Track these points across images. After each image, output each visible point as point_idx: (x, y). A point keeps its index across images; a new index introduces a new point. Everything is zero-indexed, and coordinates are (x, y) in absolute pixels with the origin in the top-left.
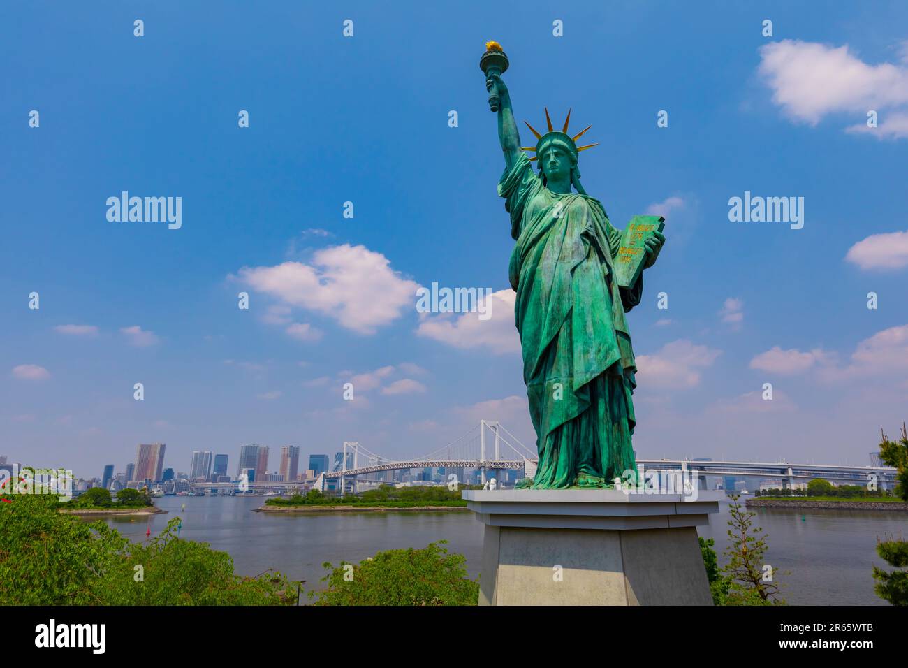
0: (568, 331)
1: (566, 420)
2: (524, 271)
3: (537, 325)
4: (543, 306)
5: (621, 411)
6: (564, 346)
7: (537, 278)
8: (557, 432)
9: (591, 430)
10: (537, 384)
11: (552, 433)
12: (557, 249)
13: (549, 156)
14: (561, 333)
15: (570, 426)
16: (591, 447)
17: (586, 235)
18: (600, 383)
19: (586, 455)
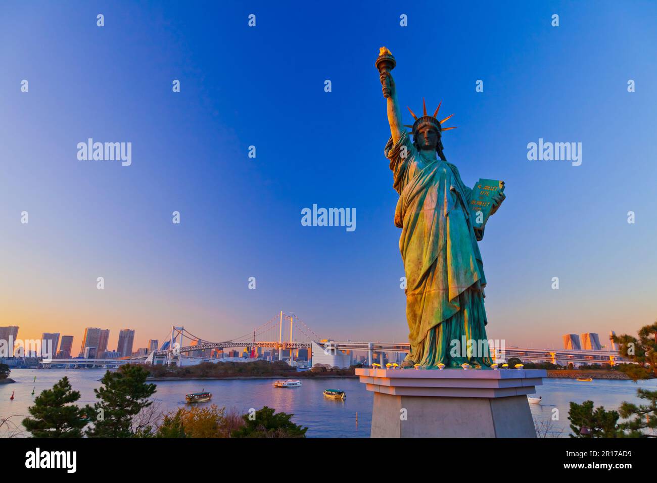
0: (444, 257)
1: (442, 321)
2: (410, 213)
3: (419, 252)
4: (426, 239)
5: (480, 315)
6: (441, 268)
7: (420, 218)
8: (435, 328)
9: (458, 326)
10: (418, 294)
11: (431, 329)
12: (435, 199)
13: (423, 132)
14: (439, 259)
15: (445, 324)
17: (454, 190)
18: (465, 294)
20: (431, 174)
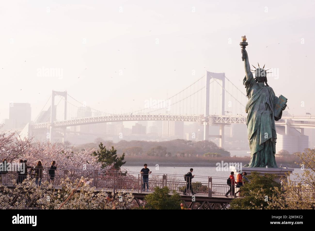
2: (249, 111)
3: (252, 126)
4: (254, 122)
6: (258, 133)
7: (252, 114)
8: (255, 154)
9: (264, 154)
10: (251, 141)
12: (258, 107)
14: (258, 130)
15: (259, 152)
16: (263, 157)
17: (266, 103)
18: (266, 143)
19: (262, 159)
20: (259, 96)
